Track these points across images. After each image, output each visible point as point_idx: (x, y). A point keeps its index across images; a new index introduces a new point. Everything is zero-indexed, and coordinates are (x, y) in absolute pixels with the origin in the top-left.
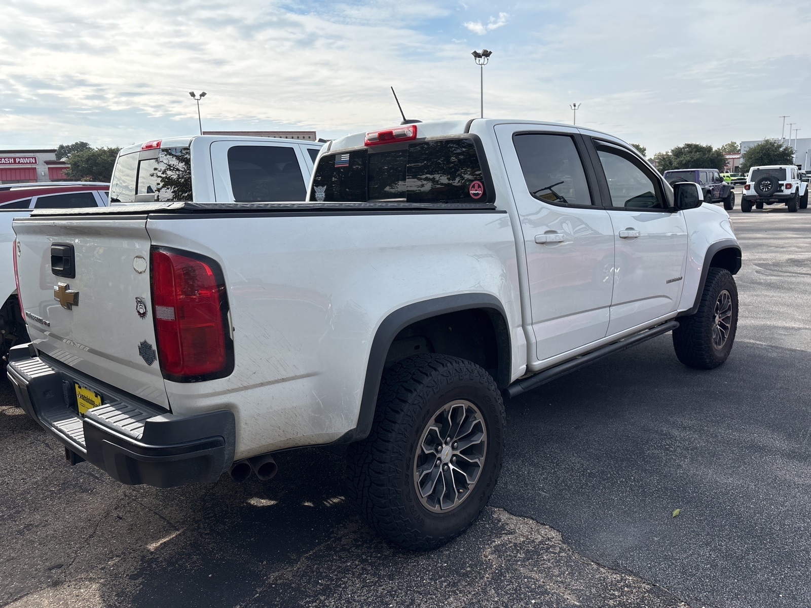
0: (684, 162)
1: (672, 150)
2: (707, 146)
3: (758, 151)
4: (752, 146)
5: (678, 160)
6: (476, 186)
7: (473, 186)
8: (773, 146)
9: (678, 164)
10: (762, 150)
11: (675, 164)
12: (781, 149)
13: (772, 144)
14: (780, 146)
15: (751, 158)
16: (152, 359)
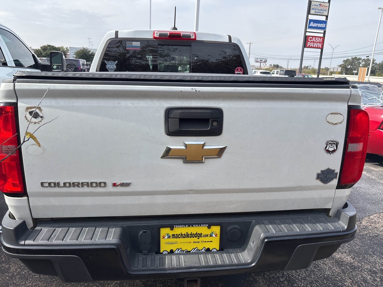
0: (48, 54)
1: (41, 47)
2: (58, 47)
3: (81, 52)
4: (78, 50)
5: (45, 52)
6: (239, 70)
7: (237, 70)
8: (87, 51)
9: (45, 54)
10: (83, 52)
11: (44, 54)
12: (90, 53)
13: (86, 50)
14: (90, 51)
15: (79, 55)
16: (332, 179)
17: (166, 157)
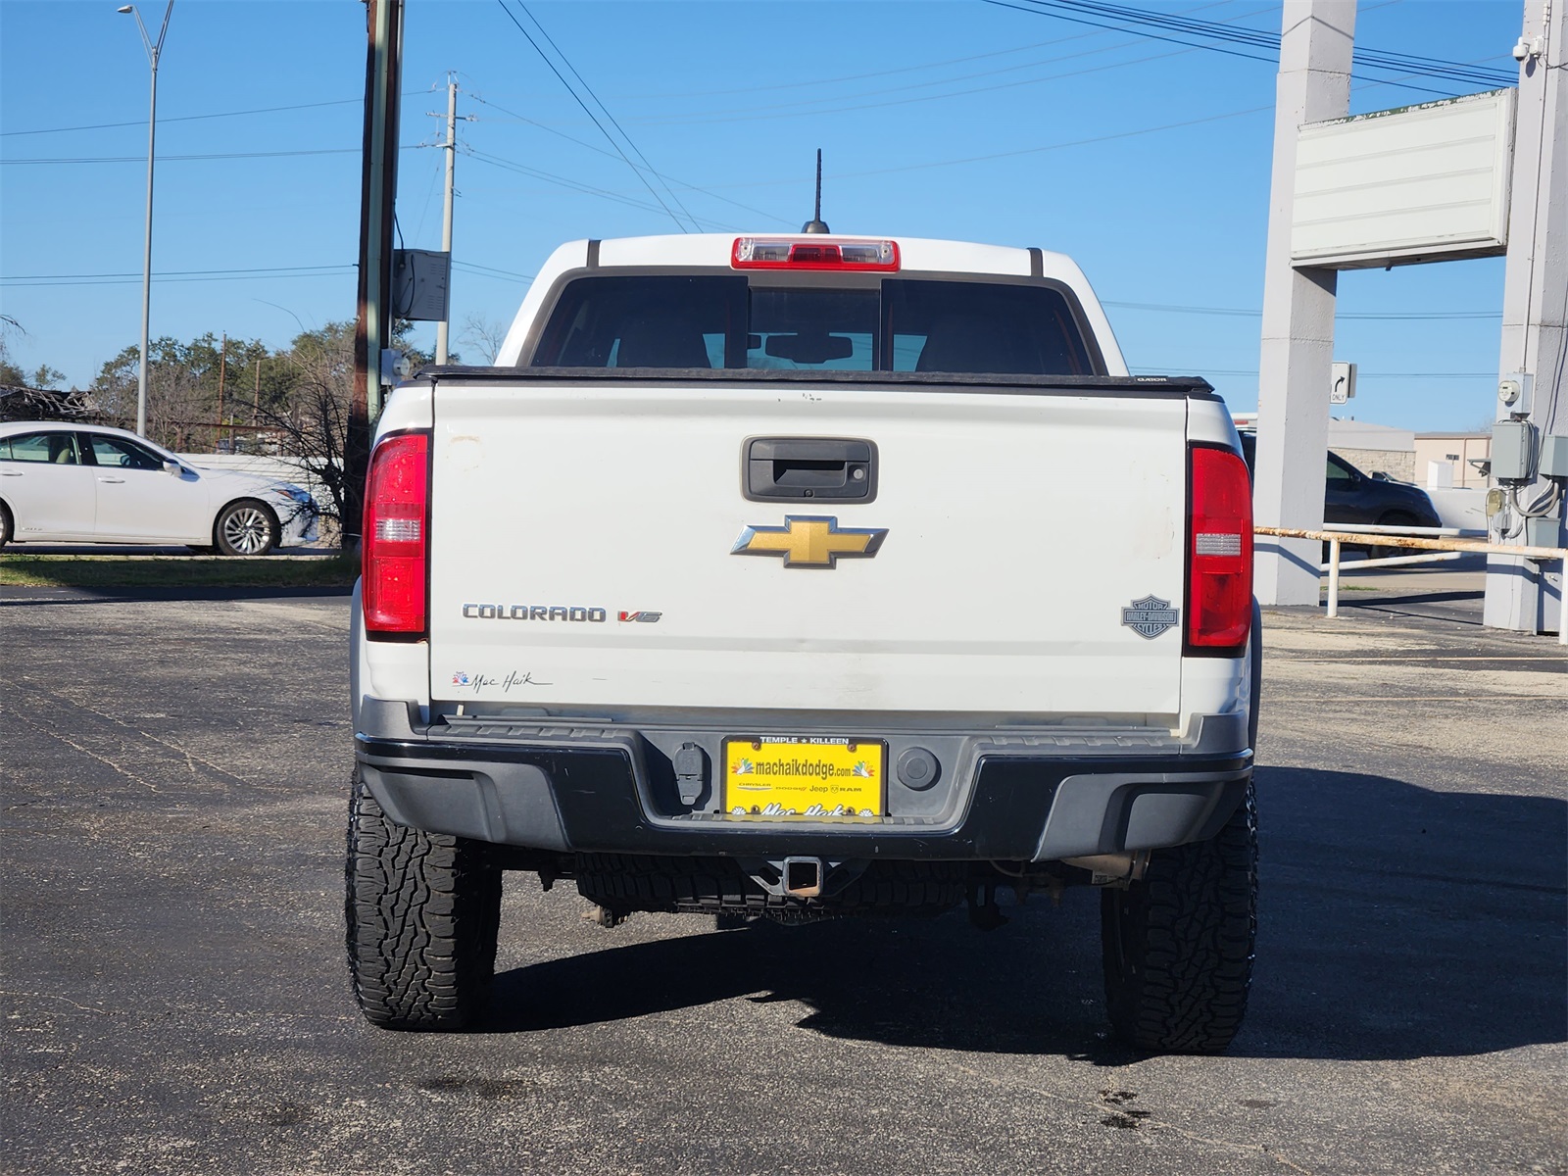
16: (1165, 627)
17: (744, 551)
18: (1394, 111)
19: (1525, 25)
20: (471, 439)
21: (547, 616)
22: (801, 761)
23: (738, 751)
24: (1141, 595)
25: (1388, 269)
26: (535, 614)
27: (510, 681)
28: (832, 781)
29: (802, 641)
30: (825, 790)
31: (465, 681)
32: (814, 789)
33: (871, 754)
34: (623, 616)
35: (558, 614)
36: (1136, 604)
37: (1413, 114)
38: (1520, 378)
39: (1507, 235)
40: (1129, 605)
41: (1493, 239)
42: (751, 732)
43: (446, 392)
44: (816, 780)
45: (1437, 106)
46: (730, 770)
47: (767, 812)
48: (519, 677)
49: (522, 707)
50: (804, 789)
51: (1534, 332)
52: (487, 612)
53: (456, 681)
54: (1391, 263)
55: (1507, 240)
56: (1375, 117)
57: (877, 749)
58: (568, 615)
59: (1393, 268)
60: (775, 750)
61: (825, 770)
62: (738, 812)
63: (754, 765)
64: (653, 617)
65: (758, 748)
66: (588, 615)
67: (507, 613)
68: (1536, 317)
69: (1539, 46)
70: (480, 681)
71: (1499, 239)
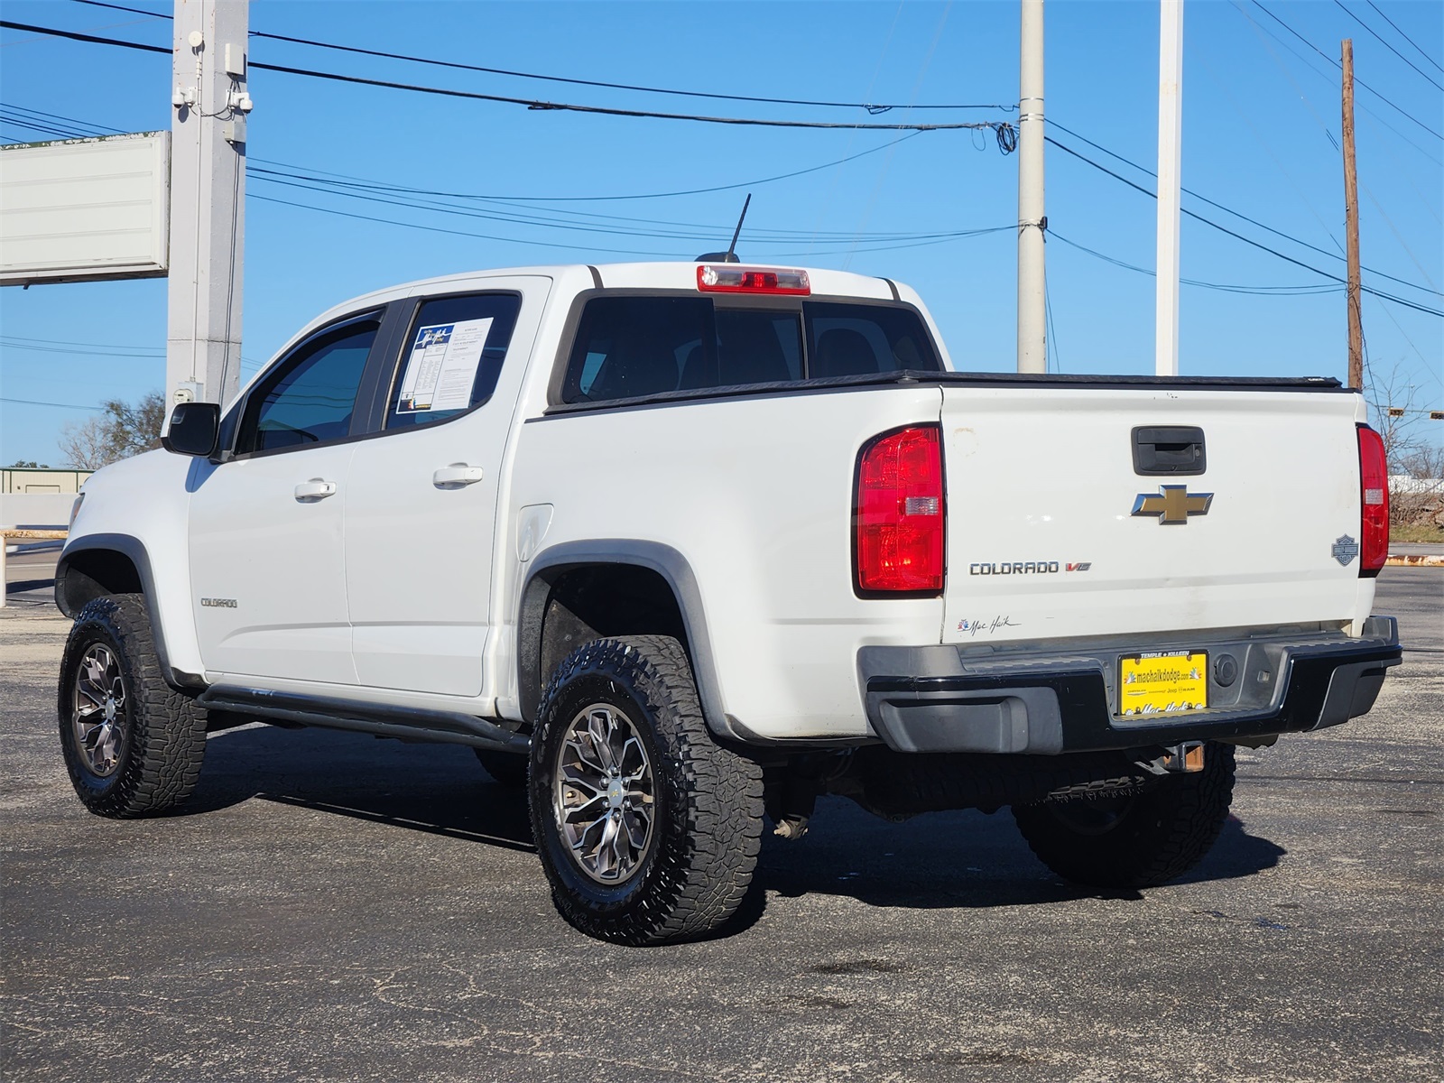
16: (1353, 556)
17: (1137, 513)
18: (34, 145)
19: (175, 77)
20: (967, 430)
21: (1023, 570)
22: (1163, 671)
23: (1128, 665)
24: (1340, 536)
25: (26, 288)
26: (1017, 569)
27: (995, 625)
28: (1181, 683)
29: (1168, 580)
30: (1175, 691)
31: (966, 627)
32: (1170, 691)
33: (1200, 660)
34: (1069, 568)
35: (1030, 568)
36: (1339, 541)
37: (58, 148)
38: (193, 387)
39: (168, 260)
40: (1335, 542)
41: (154, 264)
42: (1134, 650)
43: (952, 393)
44: (1170, 685)
45: (84, 142)
46: (1123, 681)
47: (1145, 712)
48: (1001, 620)
49: (977, 646)
50: (1163, 692)
51: (203, 347)
52: (986, 570)
53: (960, 627)
54: (28, 283)
55: (168, 266)
56: (13, 148)
57: (1203, 656)
58: (1034, 568)
59: (30, 287)
60: (1150, 663)
61: (1174, 676)
62: (1129, 713)
63: (1136, 676)
64: (1084, 567)
65: (1137, 663)
66: (1048, 569)
67: (998, 570)
68: (204, 332)
69: (194, 96)
70: (976, 626)
71: (160, 264)
